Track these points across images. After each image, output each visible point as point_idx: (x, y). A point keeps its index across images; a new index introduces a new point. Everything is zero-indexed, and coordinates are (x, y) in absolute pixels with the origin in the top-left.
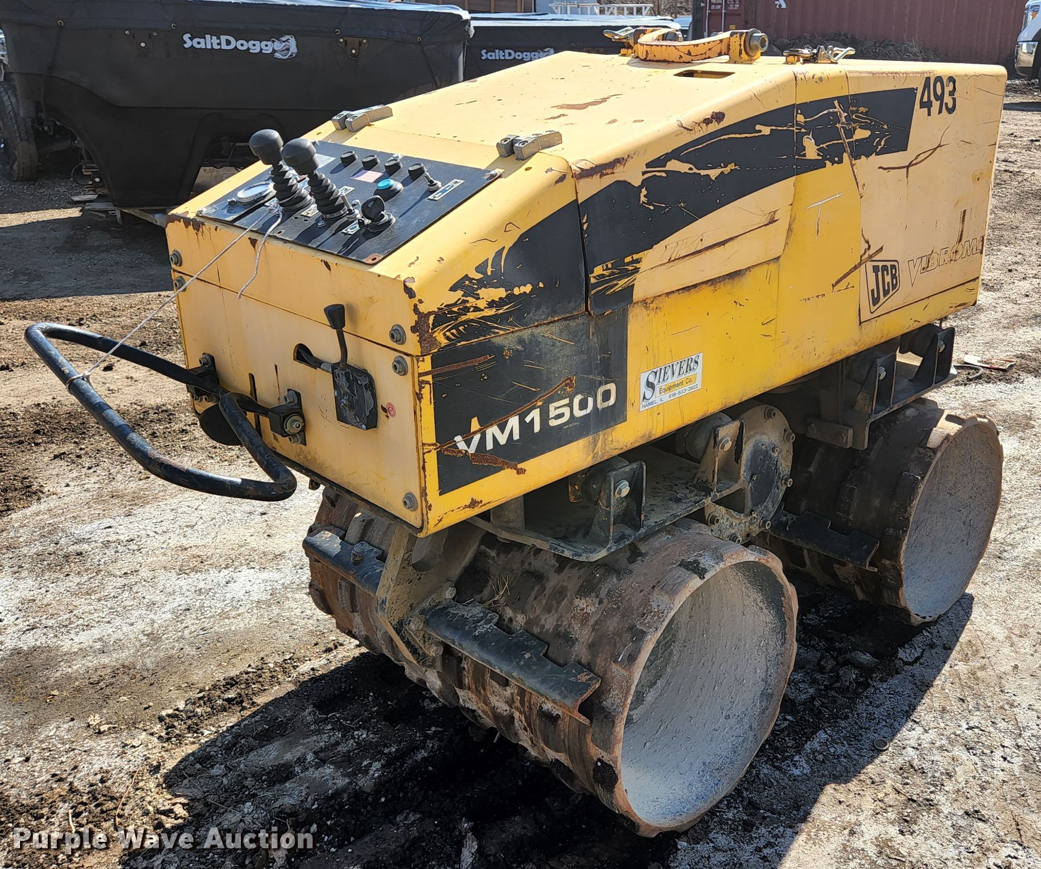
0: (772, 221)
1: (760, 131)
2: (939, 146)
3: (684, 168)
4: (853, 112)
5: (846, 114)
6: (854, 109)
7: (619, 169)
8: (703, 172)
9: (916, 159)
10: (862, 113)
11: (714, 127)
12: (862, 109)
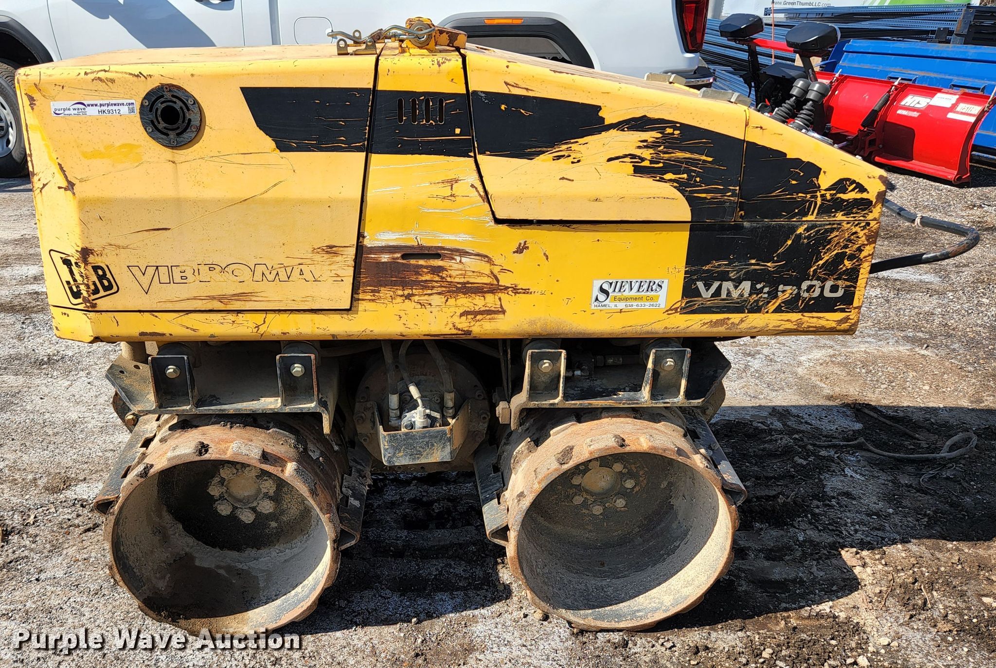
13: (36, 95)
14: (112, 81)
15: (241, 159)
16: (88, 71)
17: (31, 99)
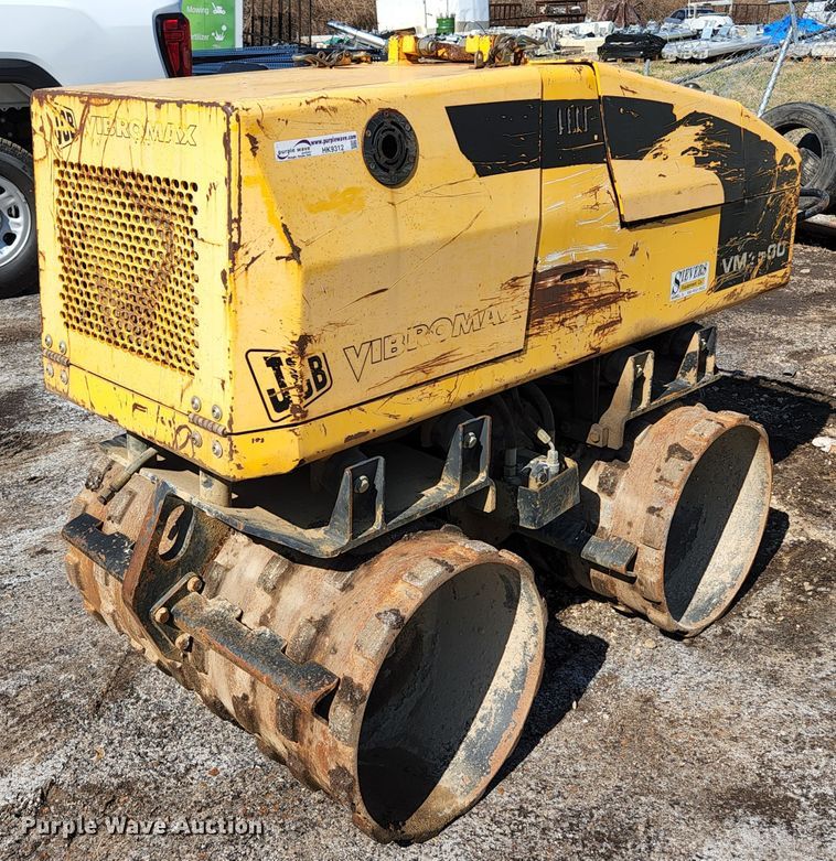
13: (259, 136)
14: (335, 109)
15: (448, 190)
16: (309, 100)
17: (253, 140)
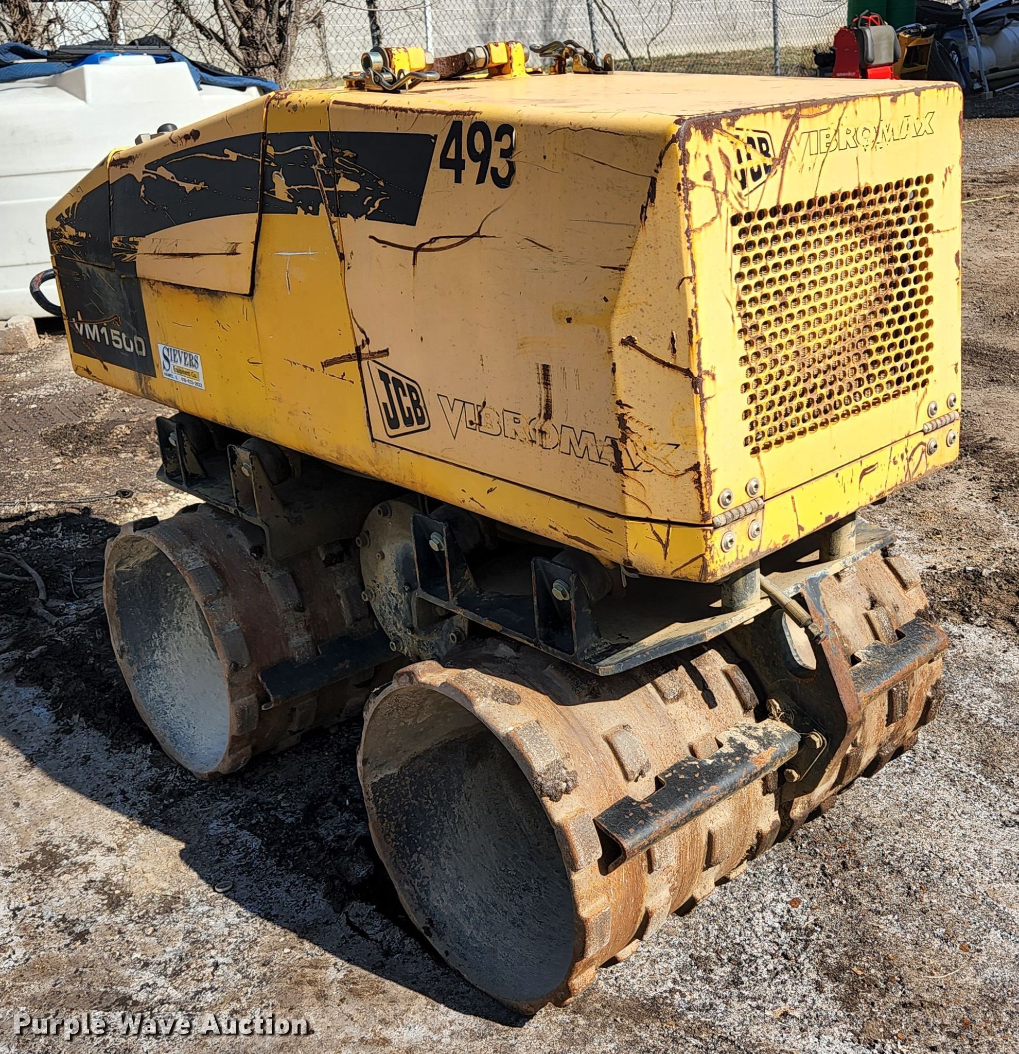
0: (234, 253)
1: (228, 156)
2: (477, 235)
3: (168, 175)
4: (337, 155)
5: (325, 155)
6: (337, 151)
7: (130, 165)
8: (181, 184)
9: (431, 242)
10: (347, 157)
11: (191, 144)
12: (347, 153)
